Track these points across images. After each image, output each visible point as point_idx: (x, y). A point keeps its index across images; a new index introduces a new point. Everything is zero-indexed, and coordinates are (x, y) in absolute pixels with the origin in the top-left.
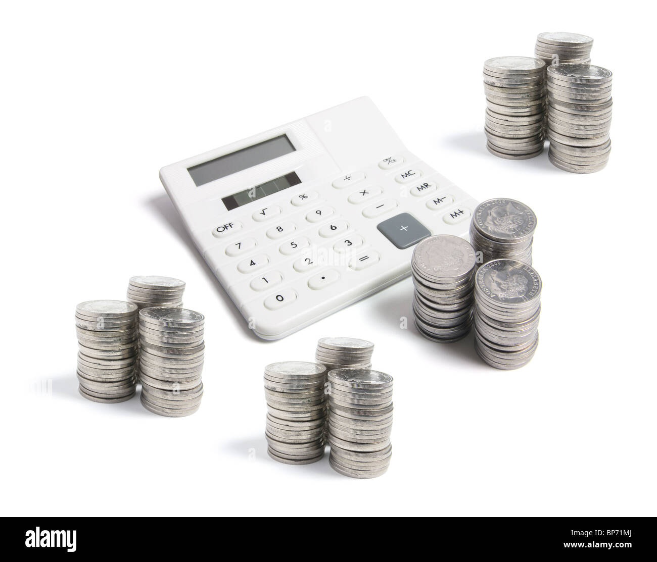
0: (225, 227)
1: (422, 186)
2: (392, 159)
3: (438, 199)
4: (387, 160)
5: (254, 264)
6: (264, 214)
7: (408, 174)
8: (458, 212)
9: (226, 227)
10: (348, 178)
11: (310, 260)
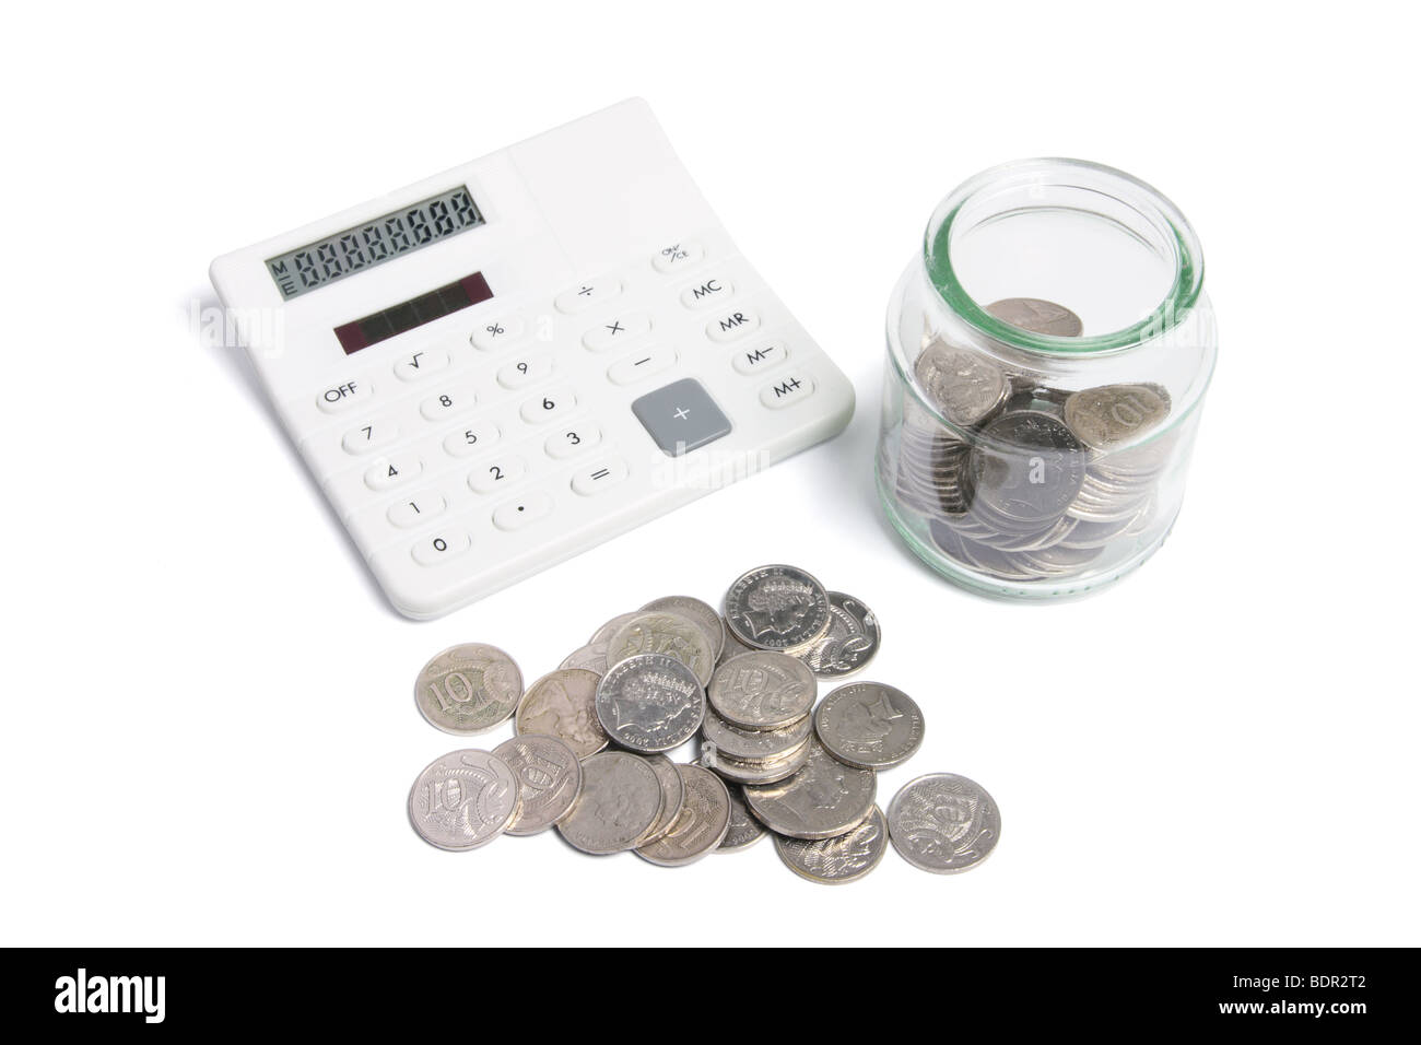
0: (341, 392)
1: (730, 320)
2: (680, 250)
3: (757, 353)
4: (670, 250)
5: (396, 473)
6: (417, 366)
7: (707, 289)
8: (789, 383)
9: (343, 392)
10: (587, 291)
11: (499, 471)
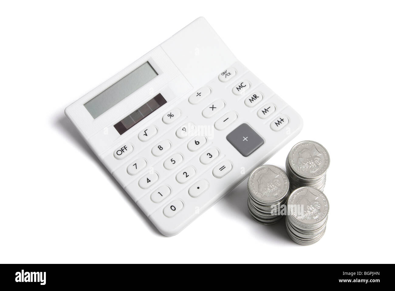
0: (122, 150)
1: (252, 98)
2: (227, 72)
3: (265, 110)
4: (224, 73)
5: (150, 181)
6: (146, 135)
7: (241, 87)
8: (280, 120)
9: (123, 150)
10: (199, 94)
11: (186, 174)
